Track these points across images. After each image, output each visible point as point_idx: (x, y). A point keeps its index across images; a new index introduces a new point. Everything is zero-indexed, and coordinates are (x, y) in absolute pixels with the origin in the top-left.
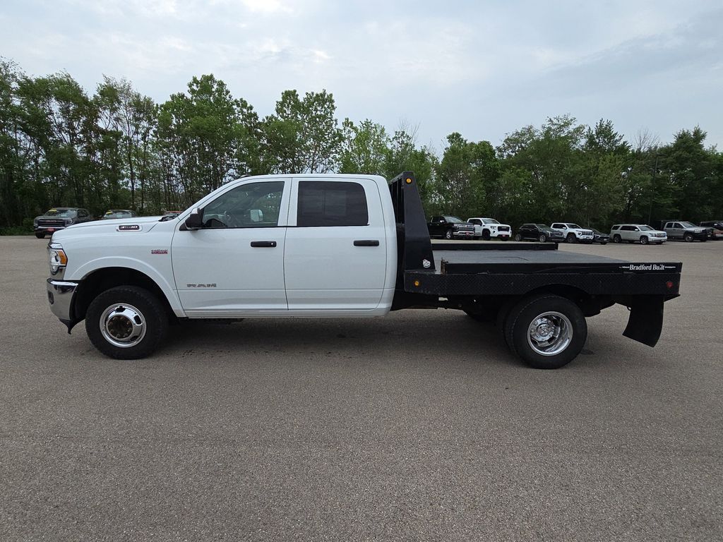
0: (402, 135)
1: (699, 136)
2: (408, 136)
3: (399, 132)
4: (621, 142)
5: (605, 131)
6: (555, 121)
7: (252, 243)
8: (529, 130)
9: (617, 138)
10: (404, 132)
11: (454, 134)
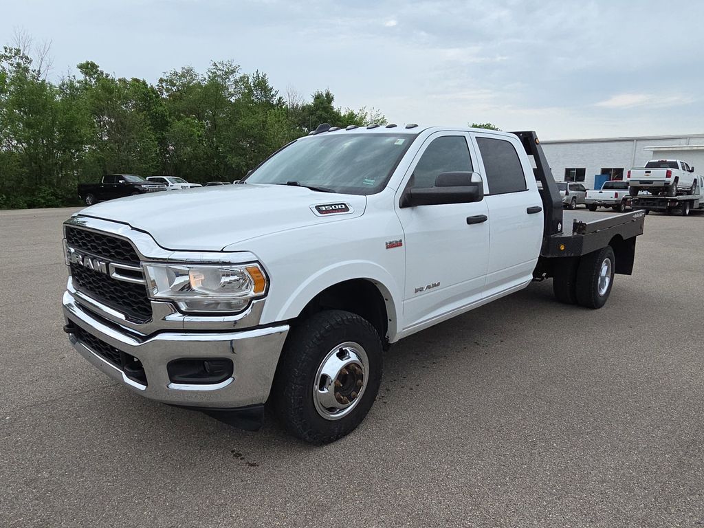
0: (16, 54)
1: (329, 99)
2: (27, 58)
3: (11, 50)
4: (277, 97)
5: (261, 84)
6: (220, 67)
7: (468, 219)
8: (189, 72)
9: (273, 93)
10: (19, 50)
11: (88, 63)
